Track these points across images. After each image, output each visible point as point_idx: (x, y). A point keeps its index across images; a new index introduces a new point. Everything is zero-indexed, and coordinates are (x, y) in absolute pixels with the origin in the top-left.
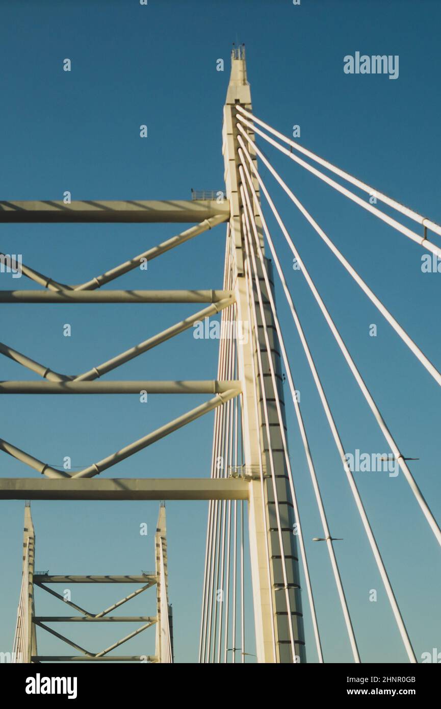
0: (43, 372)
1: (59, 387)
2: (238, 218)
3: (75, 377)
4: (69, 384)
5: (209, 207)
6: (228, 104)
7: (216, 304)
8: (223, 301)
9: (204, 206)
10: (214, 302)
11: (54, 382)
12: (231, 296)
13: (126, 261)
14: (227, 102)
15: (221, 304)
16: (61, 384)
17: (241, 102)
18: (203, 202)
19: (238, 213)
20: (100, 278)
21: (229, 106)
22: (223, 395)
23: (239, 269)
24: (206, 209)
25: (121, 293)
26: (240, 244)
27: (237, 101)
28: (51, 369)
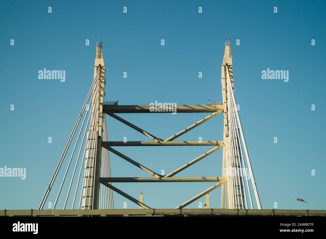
0: (153, 174)
1: (159, 180)
2: (226, 113)
3: (165, 176)
4: (163, 178)
5: (215, 107)
6: (223, 66)
7: (218, 146)
8: (220, 145)
9: (213, 107)
10: (217, 145)
11: (156, 178)
12: (223, 143)
13: (184, 129)
14: (223, 64)
15: (220, 147)
16: (160, 178)
17: (228, 65)
18: (213, 105)
19: (226, 111)
20: (174, 136)
21: (224, 66)
22: (220, 182)
23: (226, 134)
24: (215, 108)
25: (181, 142)
26: (227, 124)
27: (227, 64)
28: (156, 173)
